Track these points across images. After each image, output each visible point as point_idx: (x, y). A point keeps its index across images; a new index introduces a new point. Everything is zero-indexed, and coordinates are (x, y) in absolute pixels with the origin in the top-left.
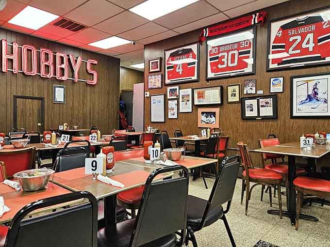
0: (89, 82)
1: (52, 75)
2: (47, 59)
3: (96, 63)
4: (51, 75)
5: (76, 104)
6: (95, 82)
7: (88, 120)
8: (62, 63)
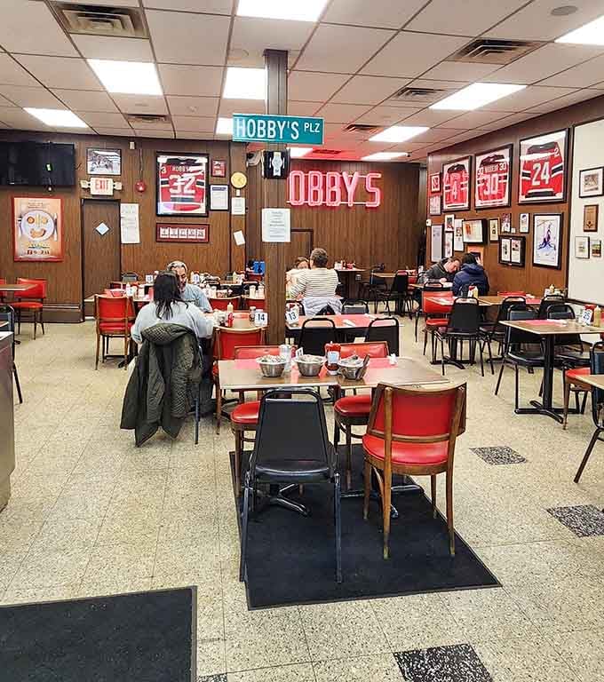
0: (368, 204)
1: (322, 202)
2: (316, 183)
3: (380, 176)
4: (320, 202)
5: (351, 235)
6: (377, 203)
7: (368, 256)
8: (333, 184)
